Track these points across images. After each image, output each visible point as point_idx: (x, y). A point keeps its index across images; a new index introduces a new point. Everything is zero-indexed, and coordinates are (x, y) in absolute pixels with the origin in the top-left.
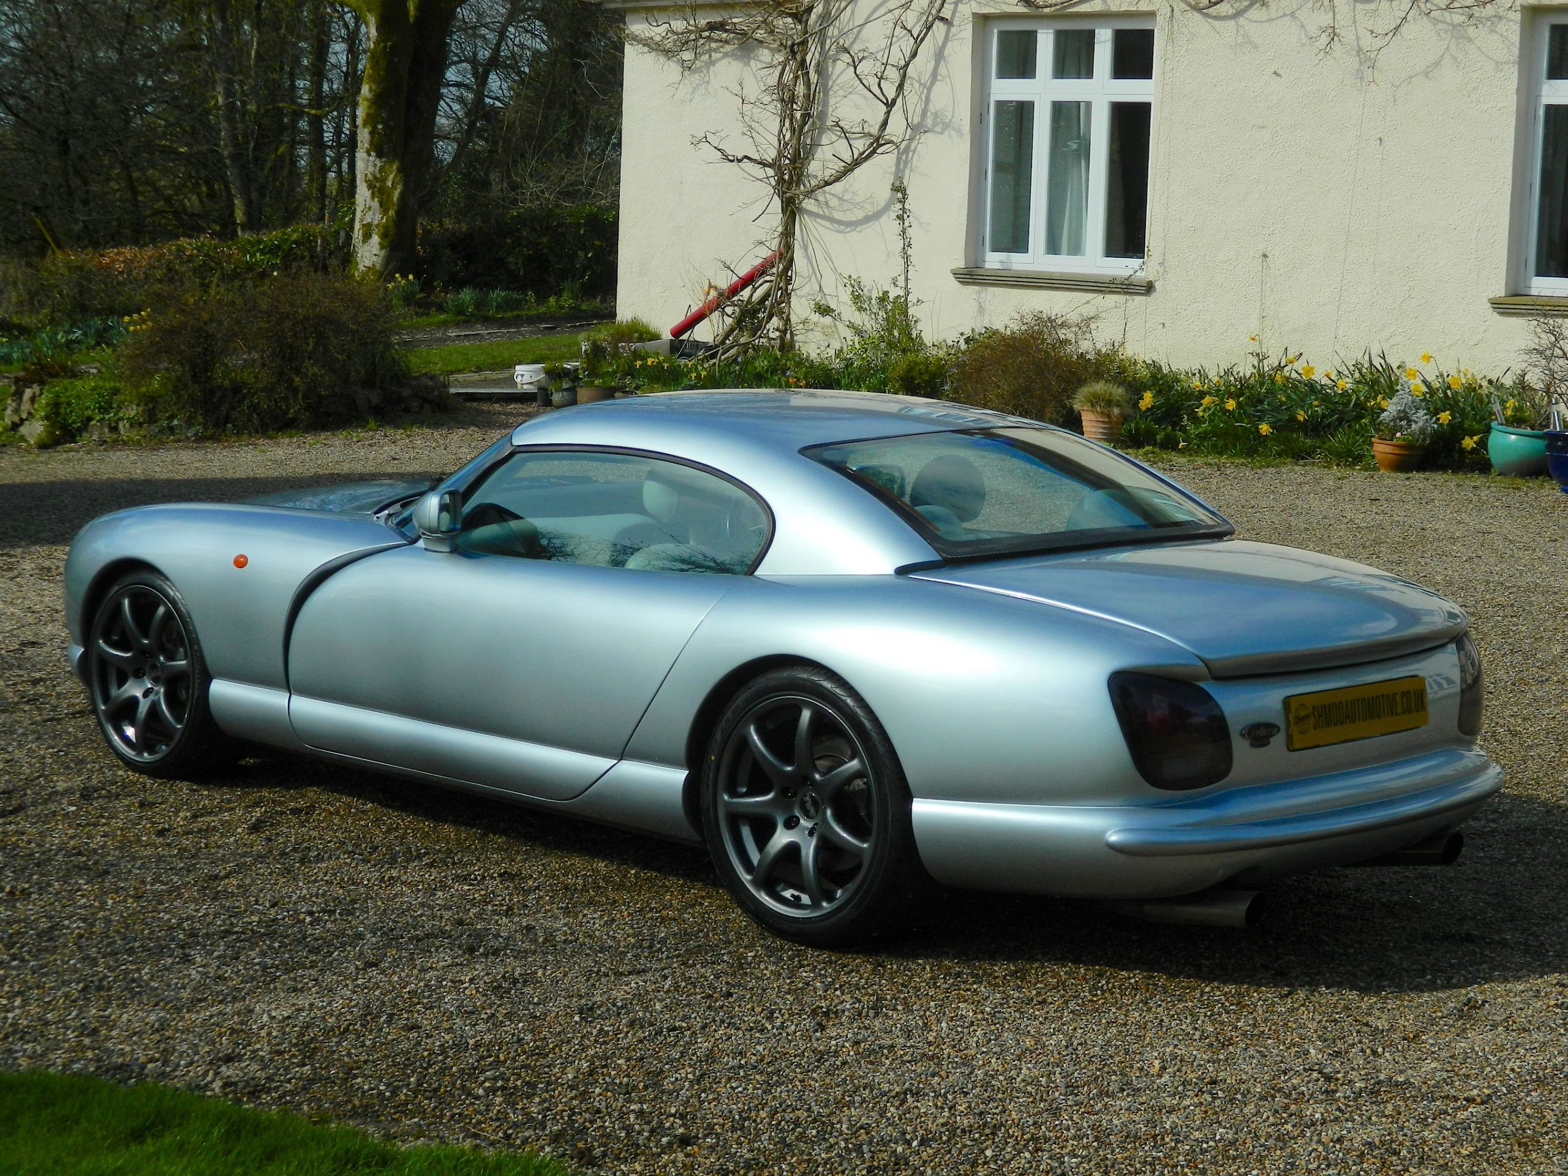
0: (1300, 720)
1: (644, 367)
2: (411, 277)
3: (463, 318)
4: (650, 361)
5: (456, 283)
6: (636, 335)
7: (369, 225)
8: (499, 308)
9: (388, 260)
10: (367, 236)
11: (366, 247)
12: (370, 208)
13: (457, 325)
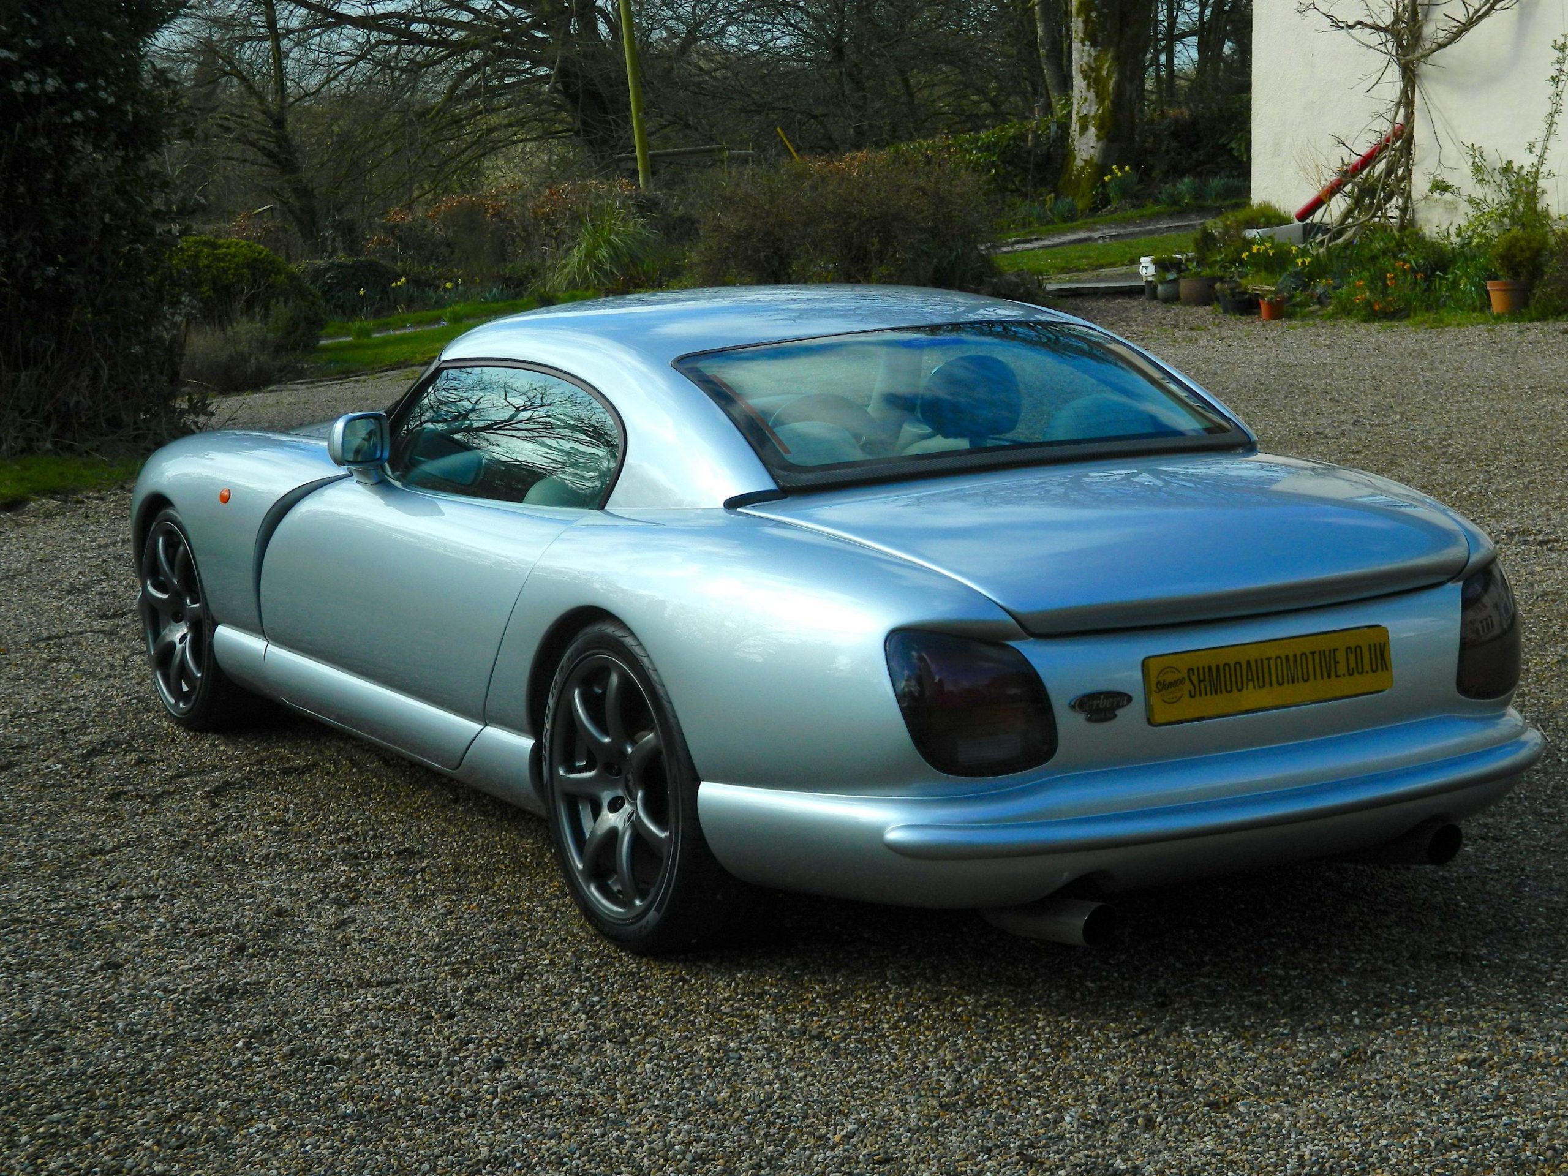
0: (1163, 686)
1: (1252, 255)
2: (1127, 168)
3: (1177, 208)
4: (1255, 249)
5: (1176, 172)
6: (1263, 220)
7: (1086, 116)
8: (1218, 196)
9: (1106, 153)
10: (1084, 129)
11: (1084, 140)
12: (1086, 100)
13: (1171, 216)
